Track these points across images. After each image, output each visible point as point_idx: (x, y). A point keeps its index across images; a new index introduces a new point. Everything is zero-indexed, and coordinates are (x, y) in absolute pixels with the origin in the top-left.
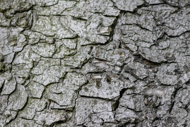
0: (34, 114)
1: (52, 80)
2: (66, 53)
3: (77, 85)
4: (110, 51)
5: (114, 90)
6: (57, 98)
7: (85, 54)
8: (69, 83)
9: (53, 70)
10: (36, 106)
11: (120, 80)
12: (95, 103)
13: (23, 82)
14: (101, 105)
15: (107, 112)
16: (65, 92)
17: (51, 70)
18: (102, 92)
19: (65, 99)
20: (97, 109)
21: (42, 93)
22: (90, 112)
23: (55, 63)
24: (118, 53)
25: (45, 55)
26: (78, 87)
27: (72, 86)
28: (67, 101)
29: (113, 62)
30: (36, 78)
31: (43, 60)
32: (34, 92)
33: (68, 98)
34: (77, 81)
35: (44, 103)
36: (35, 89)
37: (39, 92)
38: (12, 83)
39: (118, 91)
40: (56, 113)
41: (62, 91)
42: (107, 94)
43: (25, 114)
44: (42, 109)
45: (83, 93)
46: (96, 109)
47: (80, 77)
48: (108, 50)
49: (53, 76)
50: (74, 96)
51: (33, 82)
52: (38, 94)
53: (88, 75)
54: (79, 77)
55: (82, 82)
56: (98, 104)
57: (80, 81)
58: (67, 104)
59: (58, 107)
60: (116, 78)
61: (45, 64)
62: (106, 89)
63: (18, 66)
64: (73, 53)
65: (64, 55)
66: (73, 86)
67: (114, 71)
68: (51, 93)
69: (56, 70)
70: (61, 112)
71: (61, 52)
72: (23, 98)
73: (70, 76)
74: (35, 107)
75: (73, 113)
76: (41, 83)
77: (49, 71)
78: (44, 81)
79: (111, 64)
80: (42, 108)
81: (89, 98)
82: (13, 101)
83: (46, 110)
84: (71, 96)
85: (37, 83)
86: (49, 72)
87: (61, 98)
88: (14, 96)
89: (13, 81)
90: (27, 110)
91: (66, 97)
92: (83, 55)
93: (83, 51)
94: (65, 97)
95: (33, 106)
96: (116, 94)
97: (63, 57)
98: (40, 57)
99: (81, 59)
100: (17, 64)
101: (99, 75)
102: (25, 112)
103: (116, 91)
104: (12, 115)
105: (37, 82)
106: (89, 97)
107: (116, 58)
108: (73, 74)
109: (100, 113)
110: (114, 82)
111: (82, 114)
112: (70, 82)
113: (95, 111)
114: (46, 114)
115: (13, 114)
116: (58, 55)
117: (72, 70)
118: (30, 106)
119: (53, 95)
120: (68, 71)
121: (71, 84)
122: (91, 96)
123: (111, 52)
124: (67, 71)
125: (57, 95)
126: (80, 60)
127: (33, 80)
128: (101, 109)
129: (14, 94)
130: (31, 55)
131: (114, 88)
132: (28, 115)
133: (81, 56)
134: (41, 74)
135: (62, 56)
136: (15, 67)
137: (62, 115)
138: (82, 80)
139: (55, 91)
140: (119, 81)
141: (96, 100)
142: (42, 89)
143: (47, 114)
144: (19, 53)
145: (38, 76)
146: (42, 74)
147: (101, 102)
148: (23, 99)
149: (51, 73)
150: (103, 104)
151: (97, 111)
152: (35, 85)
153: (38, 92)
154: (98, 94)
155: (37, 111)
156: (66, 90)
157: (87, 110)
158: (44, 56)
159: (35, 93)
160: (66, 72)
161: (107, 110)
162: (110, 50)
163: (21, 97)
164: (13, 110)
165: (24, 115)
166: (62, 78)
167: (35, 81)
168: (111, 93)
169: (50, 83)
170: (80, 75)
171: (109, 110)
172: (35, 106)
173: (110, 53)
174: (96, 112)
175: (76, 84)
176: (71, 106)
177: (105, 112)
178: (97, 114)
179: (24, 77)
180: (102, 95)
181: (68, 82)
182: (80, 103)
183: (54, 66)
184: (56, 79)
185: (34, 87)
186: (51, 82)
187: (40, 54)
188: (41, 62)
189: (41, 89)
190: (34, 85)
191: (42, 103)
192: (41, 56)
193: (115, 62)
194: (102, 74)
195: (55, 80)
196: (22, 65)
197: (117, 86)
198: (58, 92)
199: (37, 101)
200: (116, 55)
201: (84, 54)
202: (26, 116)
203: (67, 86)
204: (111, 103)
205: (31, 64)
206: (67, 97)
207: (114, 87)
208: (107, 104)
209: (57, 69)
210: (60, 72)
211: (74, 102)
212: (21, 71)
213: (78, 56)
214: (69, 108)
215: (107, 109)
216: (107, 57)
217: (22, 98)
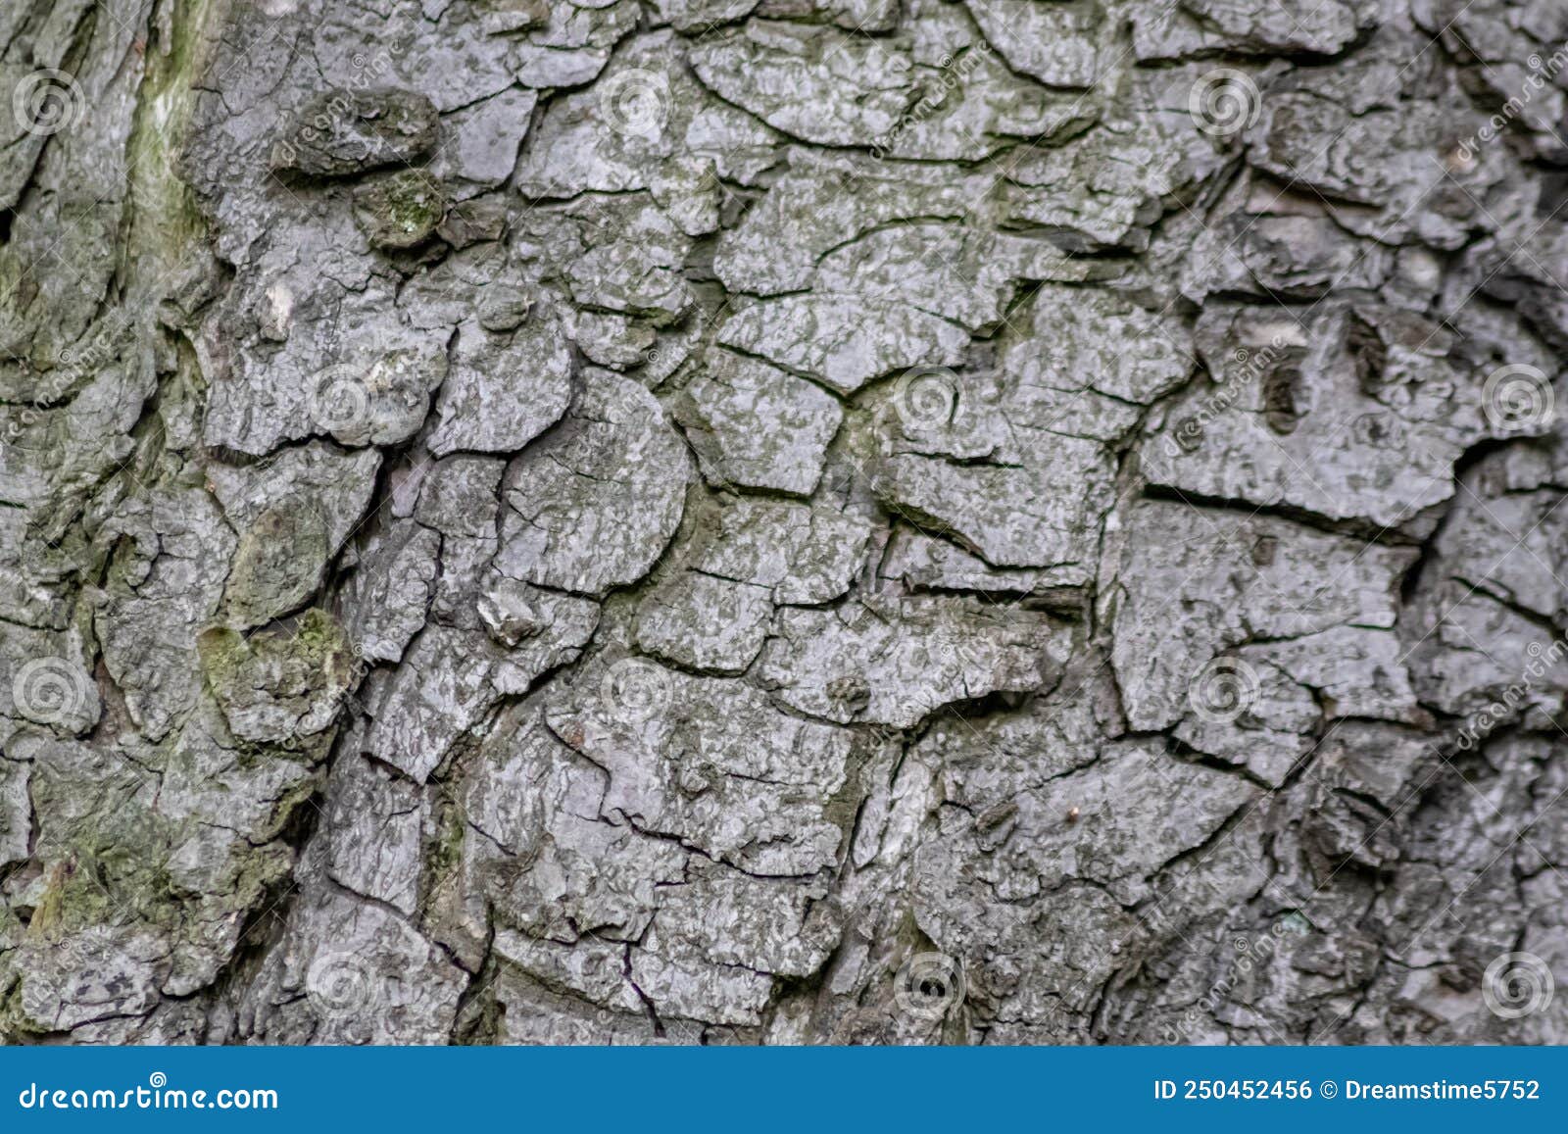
0: (759, 633)
1: (904, 349)
2: (1010, 123)
3: (1113, 398)
4: (1376, 119)
5: (1404, 448)
6: (959, 498)
7: (1172, 136)
8: (1050, 375)
9: (900, 262)
10: (773, 562)
11: (1457, 369)
12: (1262, 552)
13: (632, 352)
14: (1306, 570)
15: (1355, 636)
16: (1020, 450)
17: (885, 258)
18: (1311, 464)
19: (1023, 511)
20: (1273, 609)
21: (821, 448)
22: (1221, 627)
23: (912, 195)
24: (1433, 135)
25: (822, 132)
26: (1125, 409)
27: (1075, 407)
28: (1037, 527)
29: (1392, 210)
30: (747, 319)
31: (805, 170)
32: (741, 441)
33: (1047, 502)
34: (1113, 362)
35: (851, 541)
36: (751, 414)
37: (789, 438)
38: (535, 354)
39: (1440, 462)
40: (965, 628)
41: (1000, 441)
42: (1355, 482)
43: (673, 625)
44: (837, 593)
45: (1170, 463)
46: (1265, 601)
47: (1142, 326)
48: (1359, 106)
49: (913, 313)
50: (1091, 486)
51: (730, 356)
52: (779, 457)
53: (1217, 319)
54: (1129, 332)
55: (1154, 372)
56: (1282, 566)
57: (1143, 364)
58: (1044, 550)
59: (971, 578)
60: (1427, 351)
61: (823, 202)
62: (1339, 440)
63: (570, 207)
64: (1070, 122)
65: (989, 134)
66: (1082, 404)
67: (1397, 288)
68: (915, 453)
69: (934, 263)
70: (1006, 618)
71: (964, 108)
72: (645, 485)
73: (1058, 315)
74: (759, 567)
75: (1075, 634)
76: (805, 368)
77: (871, 268)
78: (826, 349)
79: (1379, 234)
80: (832, 577)
81: (1218, 514)
82: (547, 509)
83: (878, 602)
84: (1068, 489)
85: (765, 368)
86: (872, 276)
87: (991, 504)
88: (558, 470)
89: (541, 342)
90: (688, 597)
91: (1030, 494)
92: (1154, 147)
93: (1155, 109)
94: (1019, 491)
95: (747, 560)
96: (1425, 483)
97: (984, 152)
98: (771, 141)
99: (1142, 172)
100: (565, 195)
101: (1286, 319)
102: (674, 612)
103: (1424, 461)
104: (555, 632)
105: (761, 357)
106: (1216, 503)
107: (1413, 182)
108: (1085, 299)
109: (1302, 641)
110: (1407, 379)
111: (1166, 644)
112: (1056, 366)
113: (1258, 618)
114: (866, 635)
115: (559, 622)
116: (941, 131)
117: (1081, 269)
118: (712, 560)
119: (927, 473)
120: (1041, 274)
121: (1062, 385)
122: (1231, 494)
123: (1381, 128)
124: (1036, 271)
125: (957, 477)
126: (1136, 181)
127: (726, 334)
128: (1302, 608)
129: (559, 450)
130: (685, 124)
131: (1404, 433)
132: (703, 634)
133: (1138, 155)
134: (793, 293)
135: (976, 147)
136: (543, 219)
137: (1020, 645)
138: (1159, 352)
139: (937, 443)
140: (1445, 378)
141: (1269, 532)
142: (819, 422)
143: (878, 631)
144: (574, 103)
145: (770, 307)
146: (808, 291)
147: (1306, 553)
148: (643, 497)
149: (892, 286)
150: (1322, 566)
151: (1278, 621)
152: (749, 383)
153: (781, 442)
154: (1280, 478)
155: (784, 605)
156: (1029, 432)
157: (1200, 611)
158: (813, 139)
159: (748, 447)
160: (1022, 279)
161: (1357, 614)
162: (1377, 108)
163: (626, 482)
164: (561, 590)
165: (669, 634)
166: (989, 334)
167: (746, 347)
168: (1379, 473)
169: (884, 367)
170: (1139, 311)
171: (1366, 618)
172: (764, 558)
173: (1375, 134)
174: (1270, 631)
175: (1105, 387)
176: (1076, 576)
177: (1338, 637)
178: (1273, 647)
179: (643, 305)
180: (1312, 487)
181: (1043, 368)
182: (1146, 552)
183: (911, 229)
184: (942, 342)
185: (742, 401)
186: (892, 361)
187: (775, 120)
188: (787, 185)
189: (805, 414)
190: (735, 382)
191: (835, 538)
192: (786, 138)
193: (1405, 215)
194: (1312, 307)
195: (935, 344)
196: (608, 208)
197: (1428, 416)
198: (965, 448)
199: (781, 518)
200: (1412, 153)
201: (1168, 131)
202: (686, 640)
203: (1036, 404)
204: (1385, 561)
205: (702, 198)
206: (1038, 492)
207: (1407, 425)
208: (1350, 565)
209: (945, 256)
210: (974, 278)
211: (1091, 535)
212: (608, 260)
213: (1116, 152)
214: (1064, 586)
215: (1353, 609)
216: (1353, 170)
217: (637, 488)
